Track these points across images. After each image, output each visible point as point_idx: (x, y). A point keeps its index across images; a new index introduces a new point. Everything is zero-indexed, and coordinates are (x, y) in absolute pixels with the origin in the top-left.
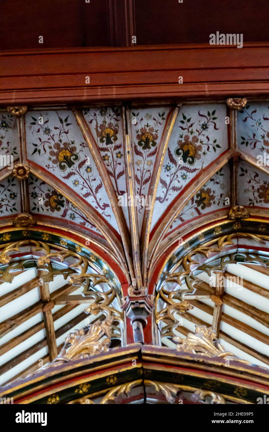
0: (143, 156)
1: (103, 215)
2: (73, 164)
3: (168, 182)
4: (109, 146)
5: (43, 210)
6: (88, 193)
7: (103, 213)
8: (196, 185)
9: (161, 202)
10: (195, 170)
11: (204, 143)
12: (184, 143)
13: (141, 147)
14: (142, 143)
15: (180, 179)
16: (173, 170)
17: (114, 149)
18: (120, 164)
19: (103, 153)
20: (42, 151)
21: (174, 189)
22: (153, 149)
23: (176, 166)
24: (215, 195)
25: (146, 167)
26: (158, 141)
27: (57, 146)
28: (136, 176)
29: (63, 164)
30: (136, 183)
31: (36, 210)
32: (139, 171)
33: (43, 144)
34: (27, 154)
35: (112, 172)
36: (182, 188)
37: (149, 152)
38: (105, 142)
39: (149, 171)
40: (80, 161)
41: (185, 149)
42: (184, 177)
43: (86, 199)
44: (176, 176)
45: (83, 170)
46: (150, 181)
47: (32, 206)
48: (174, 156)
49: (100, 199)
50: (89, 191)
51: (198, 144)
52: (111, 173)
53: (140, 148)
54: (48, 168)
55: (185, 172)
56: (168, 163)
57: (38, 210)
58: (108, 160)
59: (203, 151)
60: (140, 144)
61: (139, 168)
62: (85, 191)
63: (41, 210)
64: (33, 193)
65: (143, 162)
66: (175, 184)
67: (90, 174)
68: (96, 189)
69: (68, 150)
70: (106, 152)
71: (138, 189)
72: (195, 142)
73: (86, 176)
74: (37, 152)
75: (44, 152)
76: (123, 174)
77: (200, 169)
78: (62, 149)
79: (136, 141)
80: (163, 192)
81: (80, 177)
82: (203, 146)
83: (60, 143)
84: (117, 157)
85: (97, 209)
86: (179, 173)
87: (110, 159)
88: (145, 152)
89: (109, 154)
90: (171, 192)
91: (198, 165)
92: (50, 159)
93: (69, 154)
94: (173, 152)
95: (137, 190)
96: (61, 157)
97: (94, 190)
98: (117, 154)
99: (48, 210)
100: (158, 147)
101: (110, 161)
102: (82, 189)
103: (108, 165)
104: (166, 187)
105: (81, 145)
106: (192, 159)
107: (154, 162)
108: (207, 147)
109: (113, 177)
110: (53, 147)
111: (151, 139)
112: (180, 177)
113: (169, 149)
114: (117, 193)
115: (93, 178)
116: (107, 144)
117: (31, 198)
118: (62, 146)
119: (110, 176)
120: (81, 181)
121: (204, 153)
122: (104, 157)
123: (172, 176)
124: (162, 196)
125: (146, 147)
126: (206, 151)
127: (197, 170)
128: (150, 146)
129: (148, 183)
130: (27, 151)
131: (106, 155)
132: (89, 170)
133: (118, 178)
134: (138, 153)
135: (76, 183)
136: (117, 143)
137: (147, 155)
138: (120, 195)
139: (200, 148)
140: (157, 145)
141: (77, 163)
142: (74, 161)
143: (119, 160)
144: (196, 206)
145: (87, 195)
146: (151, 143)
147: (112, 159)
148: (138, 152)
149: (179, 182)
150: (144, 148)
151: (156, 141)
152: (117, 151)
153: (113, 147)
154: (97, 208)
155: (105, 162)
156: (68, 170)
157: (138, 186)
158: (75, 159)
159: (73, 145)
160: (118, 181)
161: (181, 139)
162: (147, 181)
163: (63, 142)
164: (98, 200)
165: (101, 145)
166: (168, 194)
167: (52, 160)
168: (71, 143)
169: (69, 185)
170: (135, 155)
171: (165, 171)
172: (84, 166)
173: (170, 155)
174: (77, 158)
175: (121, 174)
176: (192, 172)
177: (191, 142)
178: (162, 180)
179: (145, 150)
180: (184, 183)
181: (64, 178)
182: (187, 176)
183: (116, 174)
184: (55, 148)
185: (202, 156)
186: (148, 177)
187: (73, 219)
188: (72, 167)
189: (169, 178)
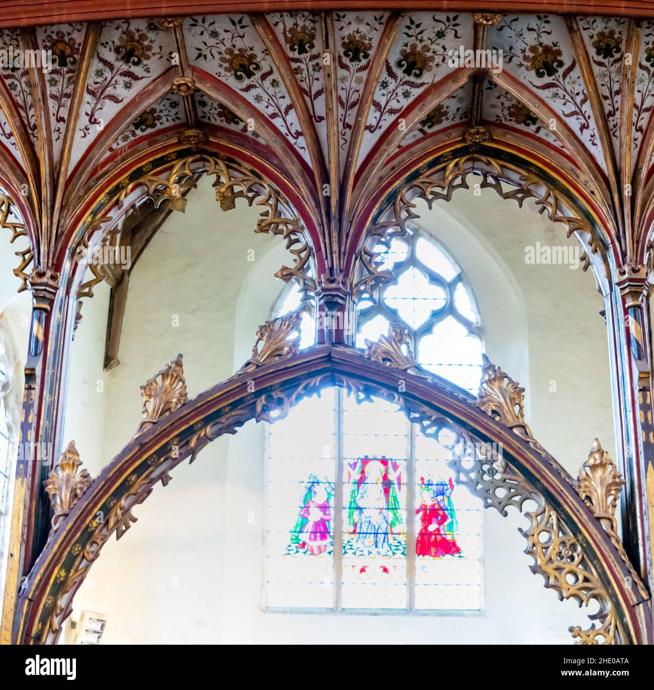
0: (349, 71)
1: (296, 146)
2: (254, 74)
3: (383, 104)
4: (302, 56)
5: (216, 120)
6: (275, 114)
7: (295, 144)
8: (421, 110)
9: (372, 132)
10: (422, 84)
11: (438, 53)
12: (409, 53)
13: (348, 59)
14: (349, 53)
15: (401, 98)
16: (391, 87)
17: (310, 60)
18: (318, 79)
19: (294, 65)
20: (209, 57)
21: (392, 111)
22: (364, 62)
23: (396, 81)
24: (448, 110)
25: (354, 85)
26: (372, 53)
27: (230, 51)
28: (340, 97)
29: (239, 73)
30: (340, 108)
31: (207, 118)
32: (344, 90)
33: (210, 49)
34: (188, 59)
35: (307, 89)
36: (402, 110)
37: (359, 66)
38: (297, 51)
39: (357, 91)
40: (263, 72)
41: (411, 60)
42: (406, 95)
43: (273, 121)
44: (394, 94)
45: (267, 83)
46: (358, 106)
47: (200, 114)
48: (395, 69)
49: (292, 124)
50: (277, 111)
51: (429, 54)
52: (306, 91)
53: (346, 60)
54: (219, 76)
55: (407, 87)
56: (386, 79)
57: (209, 118)
58: (302, 74)
59: (436, 62)
60: (346, 54)
61: (344, 87)
62: (271, 110)
63: (212, 120)
64: (200, 101)
65: (349, 79)
66: (394, 105)
67: (277, 90)
68: (285, 110)
69: (246, 57)
70: (298, 64)
71: (342, 115)
72: (425, 52)
73: (271, 91)
74: (202, 57)
75: (212, 58)
76: (321, 93)
77: (430, 84)
78: (237, 56)
79: (341, 51)
80: (376, 118)
81: (264, 92)
82: (436, 57)
83: (233, 49)
84: (314, 70)
85: (287, 137)
86: (400, 91)
87: (304, 72)
88: (354, 66)
89: (303, 66)
90: (386, 116)
91: (427, 78)
92: (221, 66)
93: (246, 63)
94: (392, 64)
95: (340, 116)
96: (236, 64)
97: (283, 111)
98: (313, 66)
99: (222, 121)
100: (371, 60)
101: (304, 75)
102: (267, 107)
103: (302, 81)
104: (380, 111)
105: (263, 52)
106: (419, 70)
107: (364, 79)
108: (441, 58)
109: (309, 96)
110: (223, 52)
111: (362, 49)
112: (401, 95)
113: (387, 61)
114: (313, 119)
115: (280, 95)
116: (300, 53)
117: (198, 106)
118: (236, 52)
119: (305, 95)
120: (265, 97)
121: (437, 65)
122: (296, 69)
123: (390, 95)
124: (374, 123)
125: (355, 58)
126: (441, 63)
127: (426, 85)
128: (361, 58)
129: (356, 108)
130: (188, 55)
131: (299, 67)
132: (275, 84)
133: (315, 99)
134: (344, 66)
135: (258, 98)
136: (315, 51)
137: (356, 69)
138: (318, 122)
139: (432, 59)
140: (369, 58)
141: (258, 75)
142: (255, 72)
143: (317, 75)
144: (421, 127)
145: (274, 116)
146: (362, 54)
147: (307, 73)
148: (343, 64)
149: (398, 101)
150: (352, 60)
151: (369, 52)
152: (314, 62)
153: (309, 57)
154: (287, 135)
155: (296, 76)
156: (247, 82)
157: (341, 111)
158: (255, 69)
159: (251, 52)
160: (315, 102)
161: (405, 48)
162: (354, 105)
163: (237, 48)
164: (289, 125)
165: (291, 54)
166: (382, 119)
167: (224, 67)
168: (249, 49)
169: (249, 100)
170: (339, 68)
171: (380, 89)
172: (268, 79)
173: (389, 69)
174: (258, 68)
175: (319, 93)
176: (418, 87)
177: (419, 52)
178: (376, 102)
179: (354, 63)
180: (405, 103)
181: (242, 90)
182: (411, 92)
183: (313, 92)
184: (226, 53)
185: (435, 68)
186: (356, 99)
187: (256, 138)
188: (252, 79)
189: (385, 97)
